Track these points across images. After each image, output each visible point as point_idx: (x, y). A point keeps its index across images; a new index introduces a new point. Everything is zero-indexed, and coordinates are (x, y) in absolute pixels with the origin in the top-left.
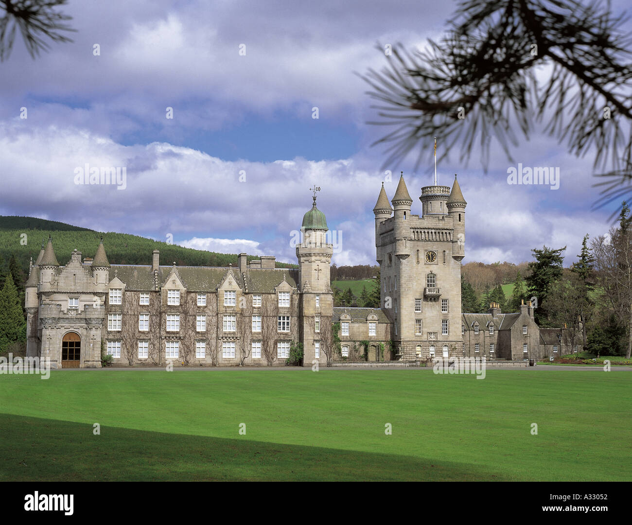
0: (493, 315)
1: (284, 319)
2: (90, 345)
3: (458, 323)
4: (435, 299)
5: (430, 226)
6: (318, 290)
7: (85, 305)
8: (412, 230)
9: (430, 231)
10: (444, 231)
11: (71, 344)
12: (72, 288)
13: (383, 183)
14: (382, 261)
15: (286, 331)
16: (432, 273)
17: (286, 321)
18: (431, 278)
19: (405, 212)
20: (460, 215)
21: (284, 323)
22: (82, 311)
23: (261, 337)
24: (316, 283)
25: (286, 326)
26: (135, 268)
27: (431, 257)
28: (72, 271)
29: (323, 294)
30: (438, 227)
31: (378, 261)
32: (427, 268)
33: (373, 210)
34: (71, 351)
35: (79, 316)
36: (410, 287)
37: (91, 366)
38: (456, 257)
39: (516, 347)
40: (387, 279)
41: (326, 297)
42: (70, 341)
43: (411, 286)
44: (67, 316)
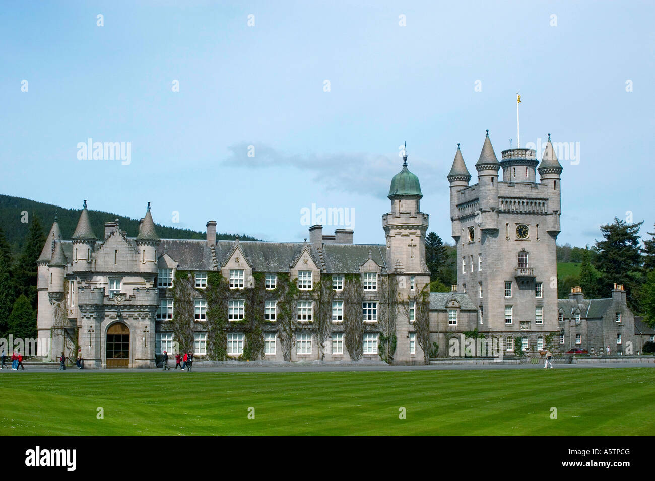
0: (577, 301)
1: (370, 306)
2: (142, 339)
3: (554, 311)
4: (527, 282)
5: (521, 195)
6: (413, 270)
7: (134, 289)
8: (501, 200)
9: (521, 201)
10: (537, 202)
11: (118, 337)
12: (112, 268)
13: (459, 145)
14: (459, 237)
15: (372, 321)
16: (524, 251)
17: (372, 308)
18: (522, 257)
19: (492, 178)
20: (555, 182)
21: (370, 311)
22: (131, 296)
23: (342, 328)
24: (411, 262)
25: (372, 315)
26: (187, 243)
27: (522, 231)
28: (113, 246)
29: (419, 275)
30: (530, 196)
31: (454, 237)
32: (519, 245)
33: (448, 177)
34: (118, 346)
35: (127, 303)
36: (499, 268)
37: (144, 366)
38: (552, 231)
39: (608, 338)
40: (466, 258)
41: (422, 279)
42: (116, 334)
43: (500, 266)
44: (112, 303)
